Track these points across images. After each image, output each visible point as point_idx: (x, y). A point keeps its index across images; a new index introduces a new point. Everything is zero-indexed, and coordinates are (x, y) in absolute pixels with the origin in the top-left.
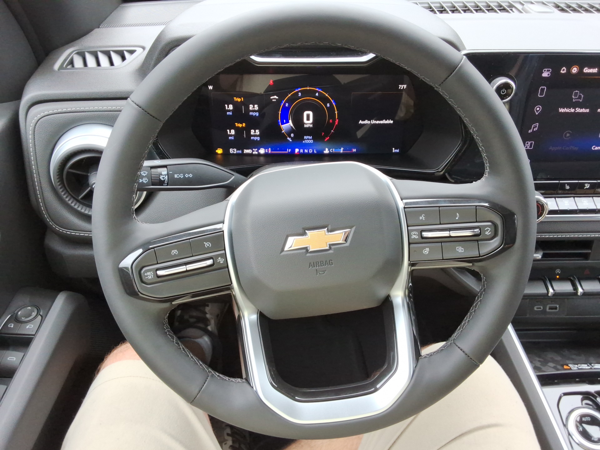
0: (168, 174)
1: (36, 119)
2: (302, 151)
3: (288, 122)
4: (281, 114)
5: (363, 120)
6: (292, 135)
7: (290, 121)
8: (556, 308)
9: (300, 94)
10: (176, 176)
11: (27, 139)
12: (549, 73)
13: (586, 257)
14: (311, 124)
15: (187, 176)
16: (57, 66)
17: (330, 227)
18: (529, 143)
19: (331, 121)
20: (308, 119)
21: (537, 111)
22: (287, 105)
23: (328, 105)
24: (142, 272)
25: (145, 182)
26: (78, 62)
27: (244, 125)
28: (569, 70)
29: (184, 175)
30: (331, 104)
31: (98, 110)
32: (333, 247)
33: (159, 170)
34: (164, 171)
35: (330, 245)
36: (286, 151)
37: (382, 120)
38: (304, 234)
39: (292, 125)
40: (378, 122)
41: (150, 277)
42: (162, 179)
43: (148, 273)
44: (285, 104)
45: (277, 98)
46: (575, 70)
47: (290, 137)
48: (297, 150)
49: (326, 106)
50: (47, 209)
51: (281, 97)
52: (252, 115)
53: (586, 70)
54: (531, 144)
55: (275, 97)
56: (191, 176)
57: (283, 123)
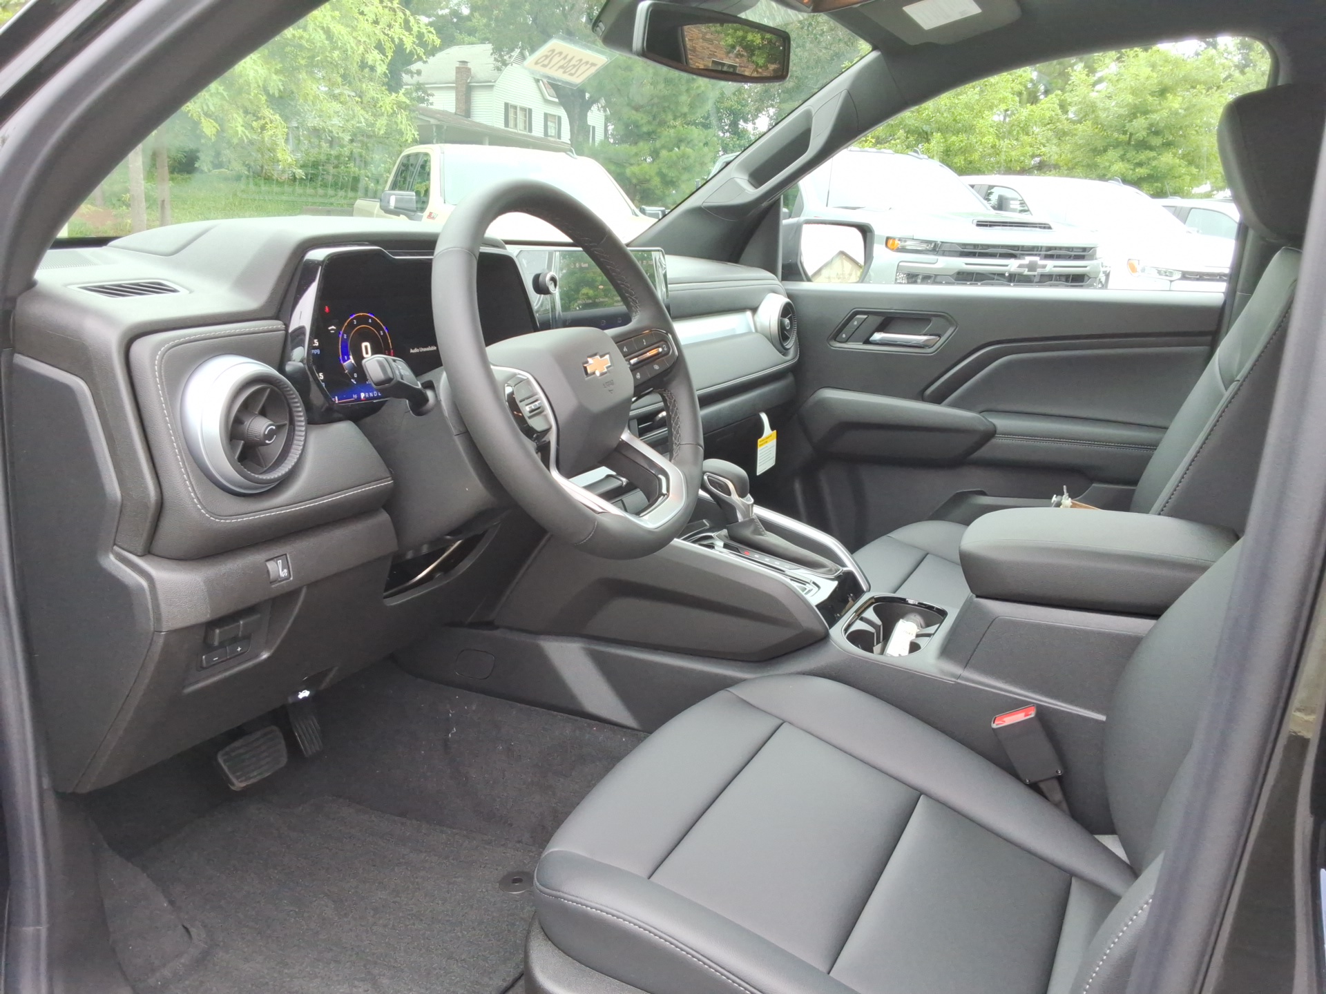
2: (367, 396)
3: (349, 359)
5: (413, 349)
6: (355, 375)
7: (351, 357)
22: (345, 336)
23: (382, 334)
30: (384, 332)
31: (240, 333)
36: (353, 398)
39: (353, 362)
40: (425, 350)
47: (354, 378)
48: (363, 395)
51: (339, 326)
57: (345, 361)
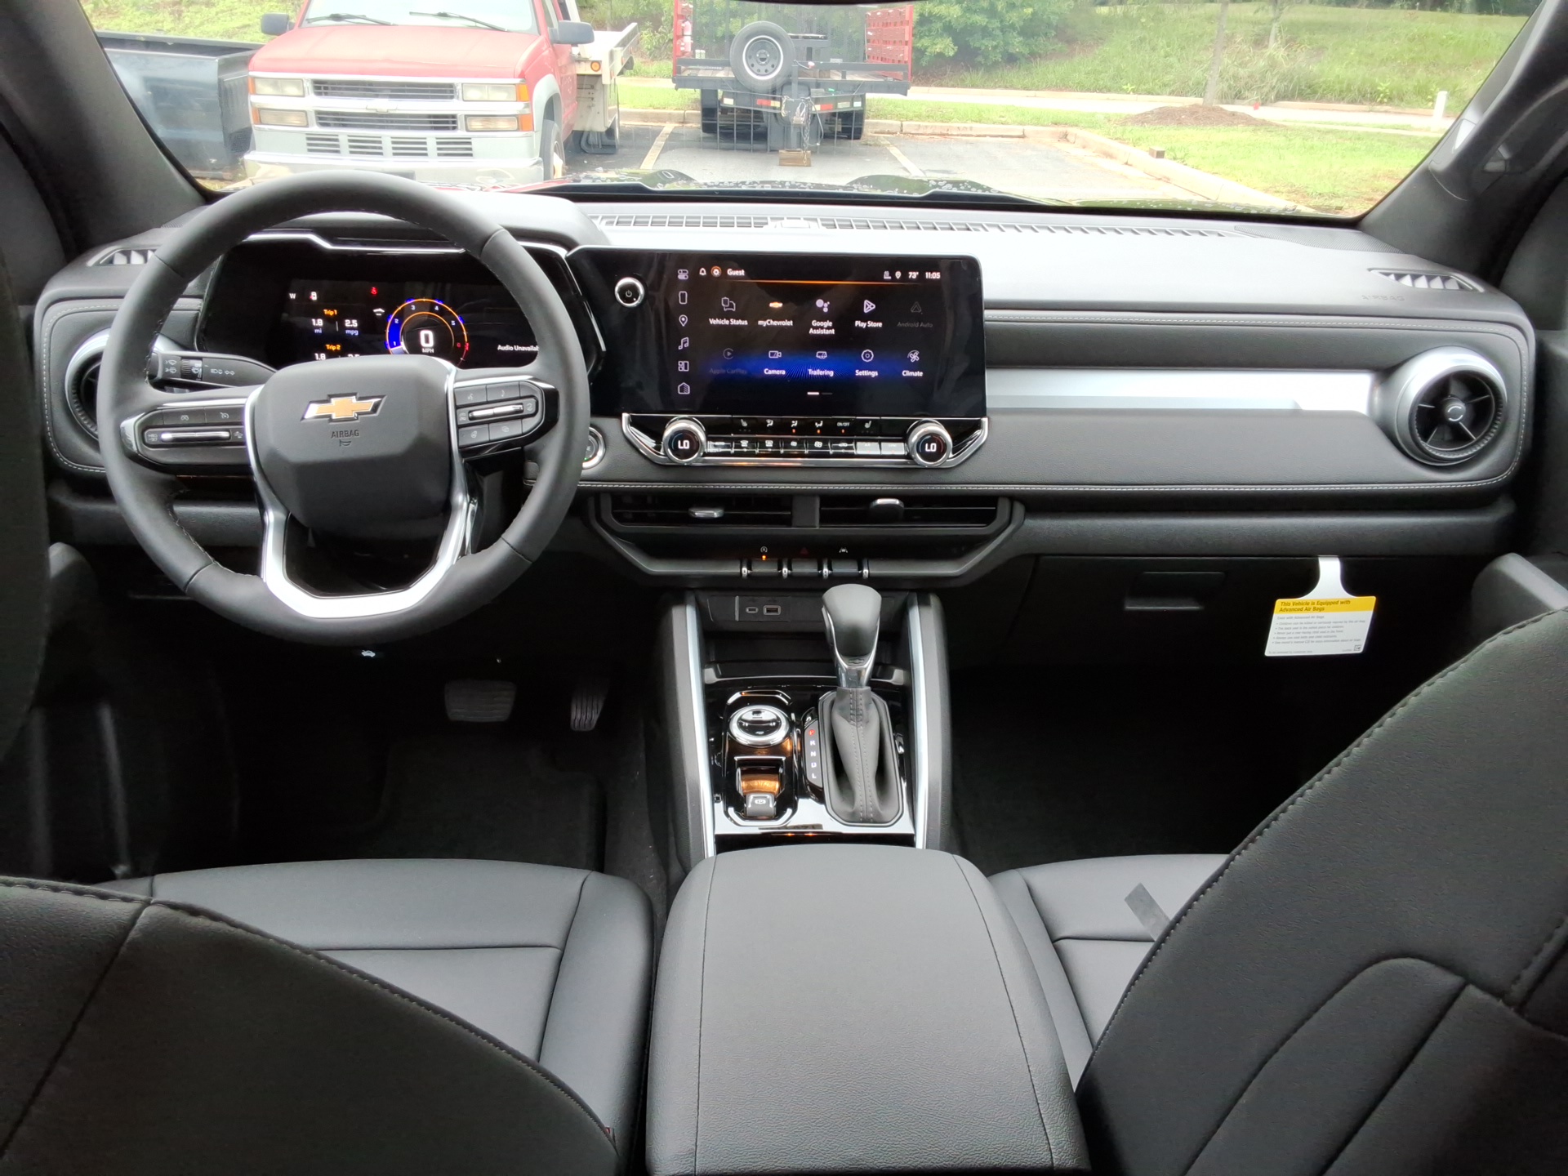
0: (202, 368)
1: (56, 317)
4: (389, 333)
8: (776, 610)
9: (413, 308)
10: (213, 371)
11: (40, 345)
12: (686, 274)
13: (787, 522)
14: (431, 348)
15: (227, 373)
16: (91, 262)
17: (358, 395)
18: (683, 363)
19: (459, 345)
20: (427, 341)
21: (683, 322)
24: (146, 433)
25: (173, 372)
26: (120, 260)
27: (339, 347)
28: (709, 271)
29: (223, 371)
32: (360, 416)
33: (192, 362)
34: (198, 364)
35: (359, 414)
37: (529, 346)
38: (327, 401)
41: (153, 440)
42: (195, 372)
43: (152, 435)
44: (393, 321)
45: (383, 311)
46: (716, 272)
49: (450, 324)
50: (54, 436)
52: (350, 334)
53: (730, 272)
54: (686, 364)
55: (380, 310)
56: (232, 373)
